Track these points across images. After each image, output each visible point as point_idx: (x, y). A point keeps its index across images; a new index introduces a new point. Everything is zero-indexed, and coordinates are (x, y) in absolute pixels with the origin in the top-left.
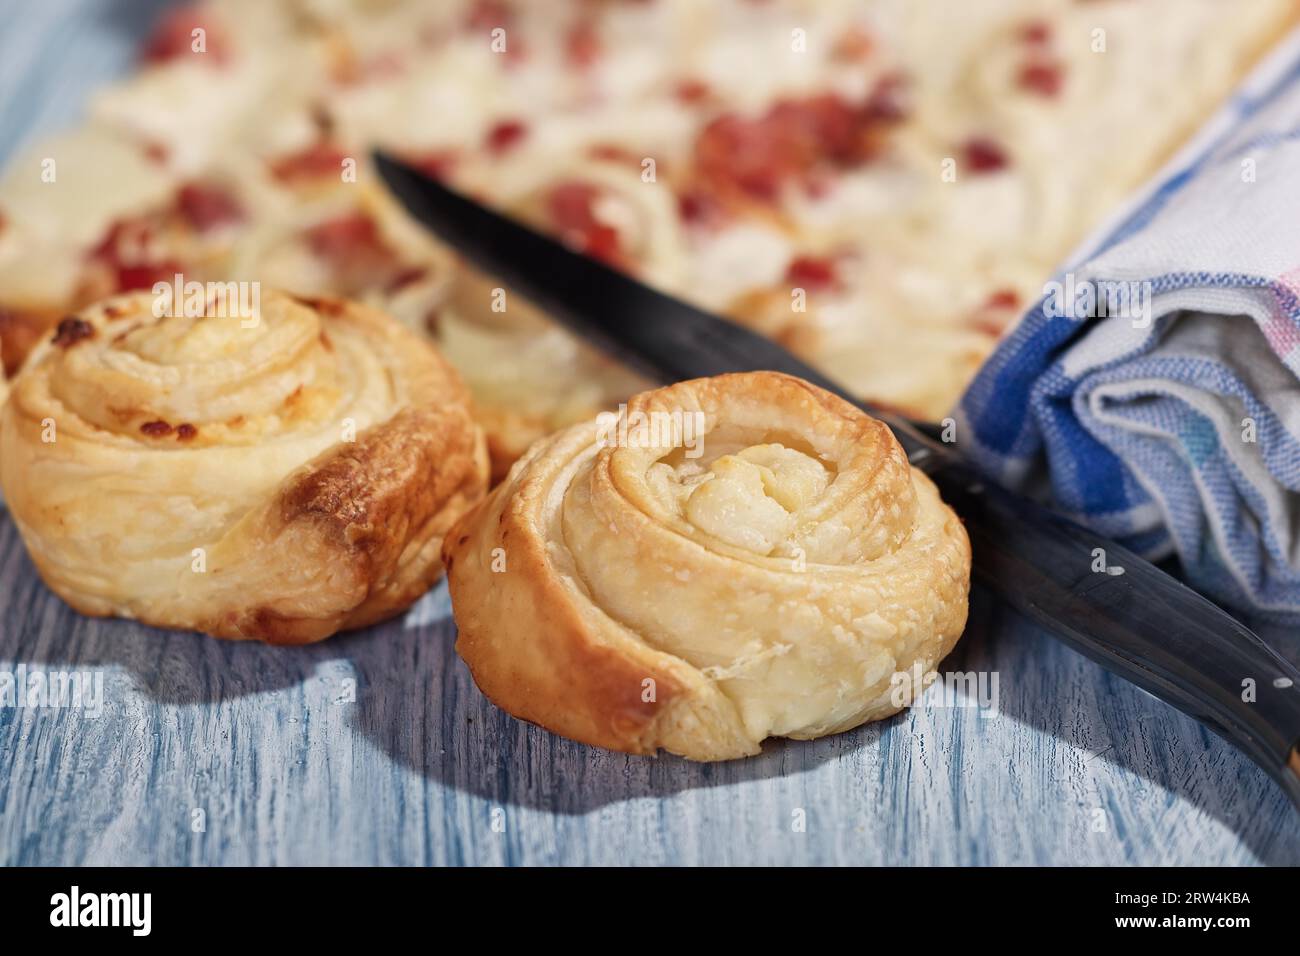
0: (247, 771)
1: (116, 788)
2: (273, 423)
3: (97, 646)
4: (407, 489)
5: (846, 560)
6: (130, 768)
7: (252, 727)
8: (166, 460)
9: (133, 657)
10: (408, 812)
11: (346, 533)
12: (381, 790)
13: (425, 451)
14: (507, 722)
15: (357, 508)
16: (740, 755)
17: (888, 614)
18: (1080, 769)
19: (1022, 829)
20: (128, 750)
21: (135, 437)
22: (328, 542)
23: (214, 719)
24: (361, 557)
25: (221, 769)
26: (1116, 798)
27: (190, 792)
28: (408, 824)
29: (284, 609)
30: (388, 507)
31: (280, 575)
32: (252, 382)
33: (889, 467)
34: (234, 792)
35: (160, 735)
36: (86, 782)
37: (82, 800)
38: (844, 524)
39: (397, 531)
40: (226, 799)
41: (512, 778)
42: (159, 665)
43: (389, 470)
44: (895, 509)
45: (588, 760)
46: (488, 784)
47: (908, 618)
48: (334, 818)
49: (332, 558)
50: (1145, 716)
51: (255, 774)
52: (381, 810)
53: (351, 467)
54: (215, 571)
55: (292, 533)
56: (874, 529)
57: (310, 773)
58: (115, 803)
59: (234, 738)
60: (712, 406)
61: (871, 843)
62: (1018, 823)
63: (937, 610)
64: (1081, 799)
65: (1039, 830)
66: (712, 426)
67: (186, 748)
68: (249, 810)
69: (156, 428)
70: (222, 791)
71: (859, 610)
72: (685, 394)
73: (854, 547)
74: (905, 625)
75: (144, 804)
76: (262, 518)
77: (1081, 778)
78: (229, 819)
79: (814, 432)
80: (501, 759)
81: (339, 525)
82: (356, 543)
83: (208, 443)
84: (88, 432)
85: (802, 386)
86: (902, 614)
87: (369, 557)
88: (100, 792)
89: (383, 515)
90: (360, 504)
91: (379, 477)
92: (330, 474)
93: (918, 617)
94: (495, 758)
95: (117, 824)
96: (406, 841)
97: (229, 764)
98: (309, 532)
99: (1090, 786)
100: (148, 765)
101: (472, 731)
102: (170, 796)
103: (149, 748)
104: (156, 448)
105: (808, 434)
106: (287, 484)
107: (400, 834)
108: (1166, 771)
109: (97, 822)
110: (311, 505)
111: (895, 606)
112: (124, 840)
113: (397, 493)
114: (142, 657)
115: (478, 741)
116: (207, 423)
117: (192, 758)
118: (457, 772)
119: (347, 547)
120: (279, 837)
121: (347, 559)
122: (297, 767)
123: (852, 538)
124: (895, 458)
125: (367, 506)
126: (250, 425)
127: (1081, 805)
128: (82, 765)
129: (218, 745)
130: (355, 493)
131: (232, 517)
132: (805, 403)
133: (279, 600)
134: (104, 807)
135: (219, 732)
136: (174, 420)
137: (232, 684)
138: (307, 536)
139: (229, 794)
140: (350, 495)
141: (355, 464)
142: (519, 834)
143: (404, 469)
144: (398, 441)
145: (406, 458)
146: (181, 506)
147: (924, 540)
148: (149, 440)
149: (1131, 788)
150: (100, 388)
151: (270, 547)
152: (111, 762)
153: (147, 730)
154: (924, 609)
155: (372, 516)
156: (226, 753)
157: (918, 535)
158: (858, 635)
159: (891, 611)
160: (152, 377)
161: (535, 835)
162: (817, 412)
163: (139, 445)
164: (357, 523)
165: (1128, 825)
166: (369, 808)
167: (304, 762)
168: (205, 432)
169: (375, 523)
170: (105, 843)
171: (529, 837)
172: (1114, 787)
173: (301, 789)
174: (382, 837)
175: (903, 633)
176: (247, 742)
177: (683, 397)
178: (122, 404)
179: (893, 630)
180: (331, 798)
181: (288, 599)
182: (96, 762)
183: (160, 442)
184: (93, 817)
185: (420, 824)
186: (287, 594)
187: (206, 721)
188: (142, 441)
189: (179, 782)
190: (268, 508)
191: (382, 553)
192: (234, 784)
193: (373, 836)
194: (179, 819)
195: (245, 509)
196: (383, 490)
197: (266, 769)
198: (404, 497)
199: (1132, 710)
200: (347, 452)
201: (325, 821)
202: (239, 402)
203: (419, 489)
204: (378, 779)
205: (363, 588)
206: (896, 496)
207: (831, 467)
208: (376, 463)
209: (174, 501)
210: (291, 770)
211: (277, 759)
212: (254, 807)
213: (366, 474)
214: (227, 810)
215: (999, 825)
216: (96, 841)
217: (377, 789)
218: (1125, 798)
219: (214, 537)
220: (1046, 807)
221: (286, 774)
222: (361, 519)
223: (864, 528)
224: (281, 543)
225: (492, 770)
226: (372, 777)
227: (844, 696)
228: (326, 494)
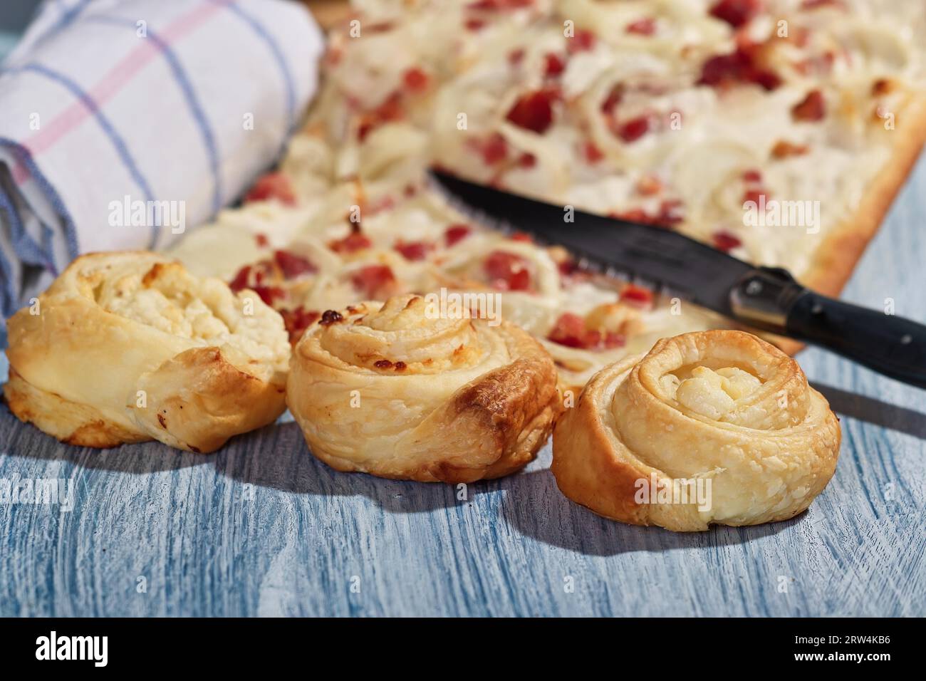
0: (352, 527)
1: (281, 535)
2: (448, 364)
3: (259, 471)
4: (524, 397)
5: (762, 428)
6: (287, 526)
7: (351, 508)
8: (390, 380)
9: (280, 477)
10: (443, 546)
11: (492, 418)
12: (427, 536)
13: (533, 378)
14: (491, 506)
15: (498, 406)
16: (695, 530)
17: (783, 457)
18: (809, 528)
19: (781, 554)
20: (285, 518)
21: (371, 369)
22: (482, 425)
23: (329, 504)
24: (499, 434)
25: (337, 527)
26: (831, 540)
27: (322, 537)
28: (444, 552)
29: (454, 463)
30: (515, 406)
31: (453, 443)
32: (436, 340)
33: (793, 381)
34: (346, 537)
35: (301, 511)
36: (264, 533)
37: (263, 540)
38: (763, 408)
39: (518, 420)
40: (343, 540)
41: (498, 531)
42: (295, 480)
43: (515, 387)
44: (795, 403)
45: (538, 523)
46: (485, 534)
47: (794, 461)
48: (403, 549)
49: (483, 433)
50: (841, 504)
51: (356, 529)
52: (428, 545)
53: (494, 384)
54: (416, 442)
55: (461, 419)
56: (781, 412)
57: (387, 528)
58: (282, 541)
59: (342, 513)
60: (703, 346)
61: (700, 560)
62: (778, 551)
63: (813, 459)
64: (811, 541)
65: (790, 554)
66: (702, 357)
67: (316, 517)
68: (356, 545)
69: (383, 365)
70: (340, 537)
71: (766, 453)
72: (688, 339)
73: (768, 421)
74: (793, 465)
75: (298, 542)
76: (443, 412)
77: (810, 532)
78: (345, 549)
79: (757, 363)
80: (491, 523)
81: (489, 413)
82: (498, 424)
83: (412, 373)
84: (345, 366)
85: (753, 338)
86: (791, 459)
87: (503, 433)
88: (273, 536)
89: (512, 410)
90: (500, 403)
91: (509, 391)
92: (483, 387)
93: (801, 461)
94: (488, 522)
95: (285, 551)
96: (444, 559)
97: (342, 524)
98: (471, 418)
99: (816, 535)
100: (297, 526)
101: (473, 510)
102: (312, 539)
103: (296, 517)
104: (383, 375)
105: (754, 364)
106: (458, 393)
107: (441, 556)
108: (857, 529)
109: (273, 549)
110: (473, 402)
111: (787, 453)
112: (290, 558)
113: (519, 399)
114: (285, 477)
115: (477, 515)
116: (411, 363)
117: (320, 522)
118: (467, 528)
119: (492, 427)
120: (374, 556)
121: (491, 434)
122: (379, 526)
123: (767, 416)
124: (798, 377)
125: (503, 404)
126: (435, 364)
127: (811, 543)
128: (260, 524)
129: (334, 516)
130: (497, 397)
131: (425, 413)
132: (754, 347)
133: (451, 458)
134: (276, 543)
135: (333, 510)
136: (394, 360)
137: (337, 489)
138: (468, 421)
139: (344, 538)
140: (495, 398)
141: (496, 382)
142: (506, 556)
143: (522, 387)
144: (518, 373)
145: (523, 381)
146: (399, 405)
147: (811, 423)
148: (379, 370)
149: (838, 536)
150: (351, 343)
151: (448, 427)
152: (276, 523)
153: (294, 509)
154: (805, 457)
155: (506, 410)
156: (339, 519)
157: (808, 420)
158: (764, 467)
159: (785, 456)
160: (381, 337)
161: (515, 556)
162: (760, 352)
163: (374, 373)
164: (498, 413)
165: (838, 553)
166: (422, 545)
167: (383, 524)
168: (410, 367)
169: (507, 414)
170: (279, 559)
171: (512, 558)
172: (829, 536)
173: (383, 536)
174: (430, 557)
175: (791, 469)
176: (349, 515)
177: (687, 340)
178: (364, 352)
179: (785, 466)
180: (400, 539)
181: (458, 457)
182: (269, 523)
183: (385, 372)
184: (271, 548)
185: (451, 551)
186: (457, 454)
187: (325, 506)
188: (375, 371)
189: (316, 533)
190: (447, 406)
191: (510, 431)
192: (346, 533)
193: (426, 557)
194: (318, 549)
195: (433, 408)
196: (512, 397)
197: (362, 527)
198: (523, 402)
199: (834, 501)
200: (492, 377)
201: (398, 550)
202: (430, 351)
203: (530, 399)
204: (424, 532)
205: (500, 451)
206: (796, 397)
207: (763, 381)
208: (507, 383)
209: (394, 402)
210: (376, 527)
211: (367, 522)
212: (359, 543)
213: (502, 388)
214: (344, 545)
215: (768, 552)
216: (274, 558)
217: (424, 535)
218: (835, 540)
219: (415, 424)
220: (793, 544)
221: (374, 529)
222: (500, 412)
223: (775, 411)
224: (454, 425)
225: (487, 527)
226: (421, 530)
227: (755, 501)
228: (482, 396)
